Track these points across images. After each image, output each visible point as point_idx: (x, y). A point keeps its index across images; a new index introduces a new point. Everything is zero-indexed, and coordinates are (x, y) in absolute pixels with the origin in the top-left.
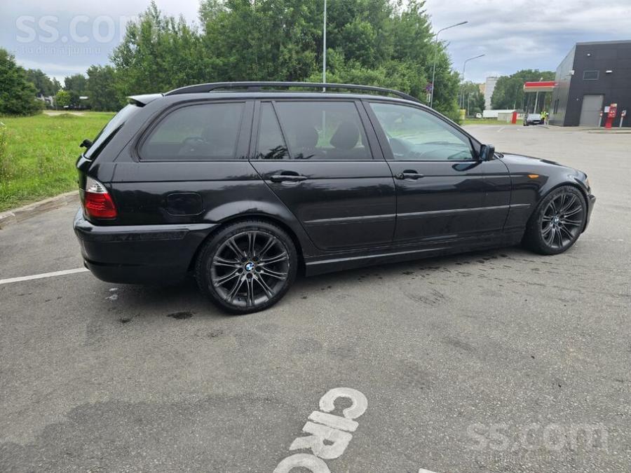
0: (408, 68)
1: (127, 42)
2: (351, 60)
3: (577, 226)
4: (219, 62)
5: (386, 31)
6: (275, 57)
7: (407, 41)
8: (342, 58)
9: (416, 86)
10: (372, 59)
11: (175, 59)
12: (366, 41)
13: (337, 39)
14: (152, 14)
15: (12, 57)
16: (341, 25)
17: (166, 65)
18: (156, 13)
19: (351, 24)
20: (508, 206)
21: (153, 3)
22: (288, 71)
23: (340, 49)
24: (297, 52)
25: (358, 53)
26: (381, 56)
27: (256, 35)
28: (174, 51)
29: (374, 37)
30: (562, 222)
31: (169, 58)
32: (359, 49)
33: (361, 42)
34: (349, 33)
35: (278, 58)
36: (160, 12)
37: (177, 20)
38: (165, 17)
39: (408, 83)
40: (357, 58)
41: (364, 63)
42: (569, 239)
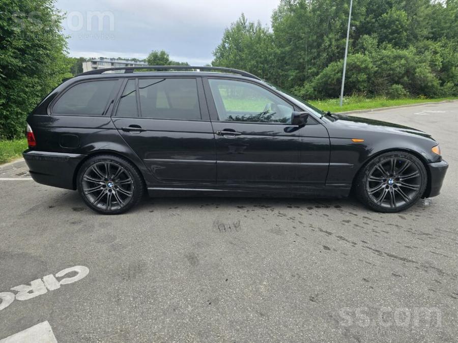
0: (443, 46)
1: (224, 42)
2: (384, 43)
3: (415, 190)
4: (278, 51)
5: (420, 17)
6: (319, 45)
7: (446, 23)
8: (375, 42)
9: (449, 61)
10: (404, 41)
11: (250, 52)
12: (399, 26)
13: (374, 27)
14: (241, 22)
15: (168, 56)
16: (378, 15)
17: (244, 56)
18: (244, 20)
19: (387, 14)
20: (327, 164)
21: (243, 14)
22: (328, 55)
23: (375, 35)
24: (337, 40)
25: (391, 36)
26: (414, 37)
27: (307, 30)
28: (250, 46)
29: (408, 23)
30: (398, 185)
31: (246, 51)
32: (392, 33)
33: (395, 27)
34: (385, 21)
35: (321, 46)
36: (247, 20)
37: (256, 25)
38: (249, 23)
39: (441, 59)
40: (390, 41)
41: (395, 45)
42: (405, 200)
